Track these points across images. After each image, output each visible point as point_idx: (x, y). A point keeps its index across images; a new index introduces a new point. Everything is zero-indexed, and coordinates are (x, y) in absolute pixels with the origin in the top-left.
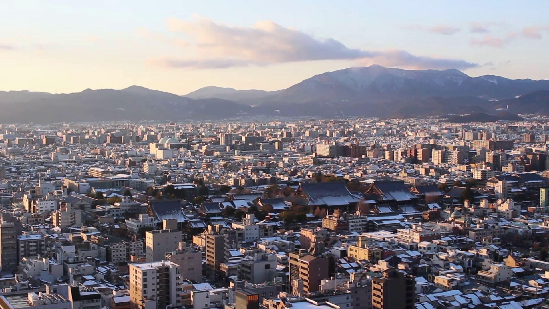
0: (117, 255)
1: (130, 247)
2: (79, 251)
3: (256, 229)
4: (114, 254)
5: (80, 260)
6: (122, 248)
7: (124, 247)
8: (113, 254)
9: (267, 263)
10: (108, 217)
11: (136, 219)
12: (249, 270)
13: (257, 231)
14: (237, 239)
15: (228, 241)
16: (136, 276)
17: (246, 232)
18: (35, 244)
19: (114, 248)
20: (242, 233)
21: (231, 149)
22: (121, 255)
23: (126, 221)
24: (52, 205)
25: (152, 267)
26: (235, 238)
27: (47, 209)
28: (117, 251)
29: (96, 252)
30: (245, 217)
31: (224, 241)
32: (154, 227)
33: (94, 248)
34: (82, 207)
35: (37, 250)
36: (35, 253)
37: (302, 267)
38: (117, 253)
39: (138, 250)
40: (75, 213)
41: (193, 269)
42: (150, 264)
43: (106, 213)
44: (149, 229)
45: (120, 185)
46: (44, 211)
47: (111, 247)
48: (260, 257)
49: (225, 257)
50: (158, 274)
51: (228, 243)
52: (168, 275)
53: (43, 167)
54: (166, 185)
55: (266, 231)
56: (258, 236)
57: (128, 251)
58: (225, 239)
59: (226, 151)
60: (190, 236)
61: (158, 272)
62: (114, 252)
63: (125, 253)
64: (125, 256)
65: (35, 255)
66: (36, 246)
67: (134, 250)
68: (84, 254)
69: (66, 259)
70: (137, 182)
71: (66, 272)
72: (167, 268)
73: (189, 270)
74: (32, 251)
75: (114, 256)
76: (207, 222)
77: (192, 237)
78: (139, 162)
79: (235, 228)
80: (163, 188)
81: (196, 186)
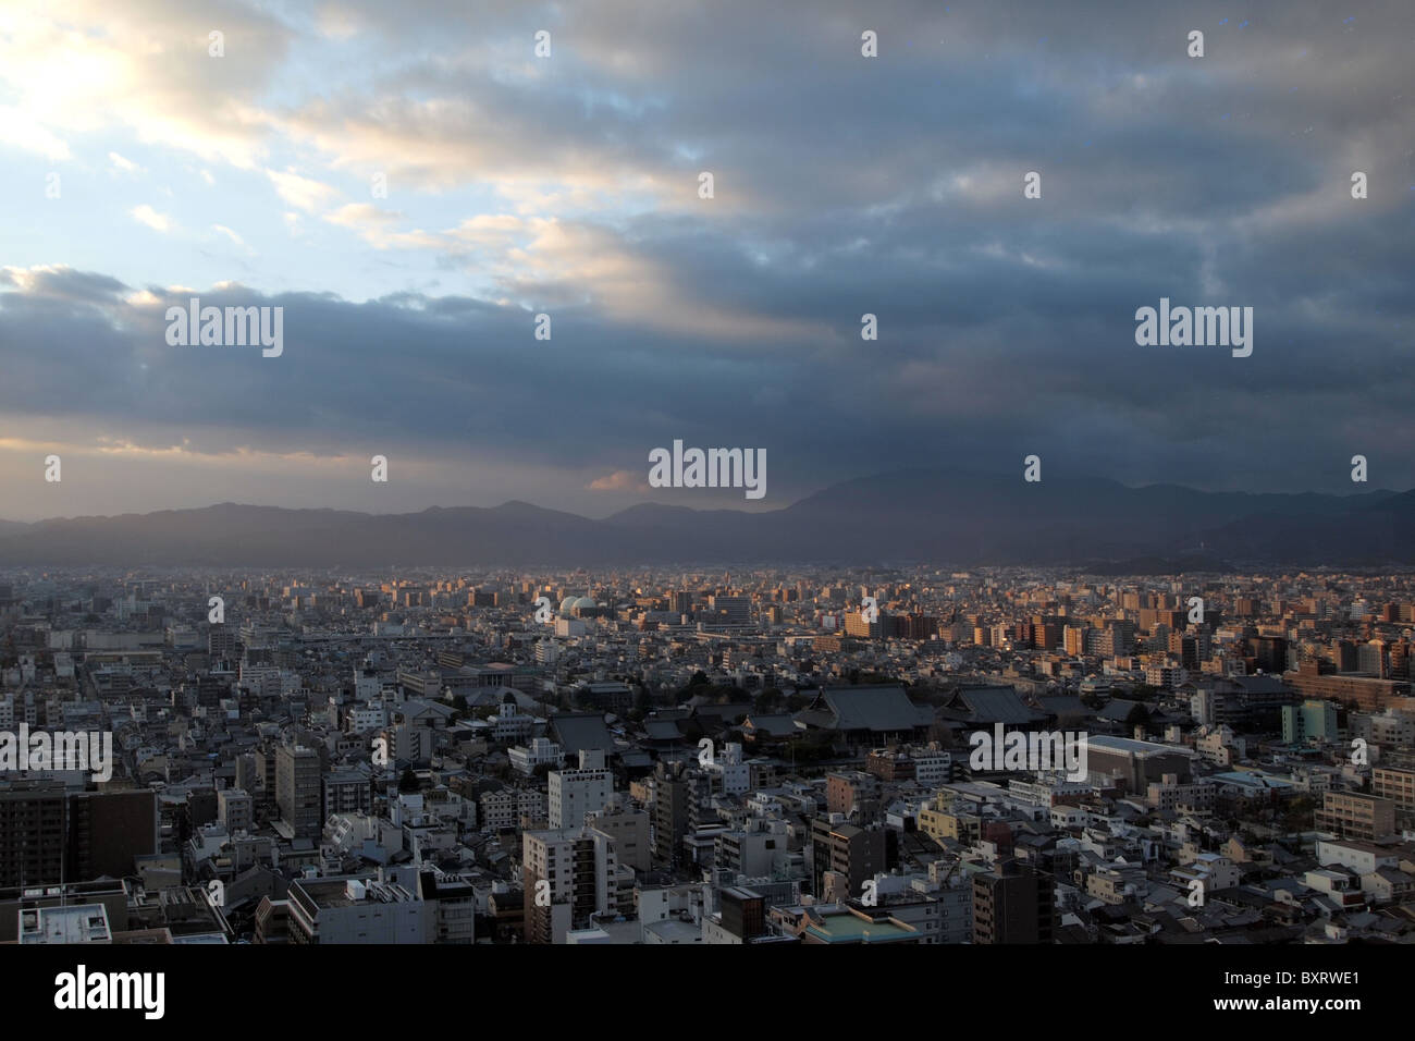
0: (496, 815)
1: (519, 800)
2: (429, 804)
3: (744, 771)
4: (491, 812)
5: (431, 821)
6: (505, 800)
7: (508, 798)
8: (489, 812)
9: (770, 838)
10: (477, 743)
11: (528, 748)
12: (736, 851)
13: (747, 776)
14: (711, 790)
15: (696, 793)
16: (535, 855)
17: (727, 777)
18: (352, 789)
19: (490, 799)
20: (720, 780)
21: (690, 620)
22: (503, 814)
23: (510, 750)
24: (379, 718)
25: (563, 838)
26: (708, 786)
29: (459, 807)
30: (724, 748)
31: (689, 793)
32: (560, 762)
33: (454, 799)
34: (430, 723)
35: (356, 800)
36: (352, 805)
38: (497, 811)
39: (533, 806)
40: (419, 733)
43: (474, 736)
44: (554, 768)
45: (495, 683)
46: (365, 729)
48: (756, 827)
49: (691, 824)
50: (575, 853)
51: (695, 797)
54: (576, 685)
56: (748, 785)
57: (515, 807)
58: (689, 789)
59: (680, 623)
60: (624, 782)
61: (575, 848)
62: (490, 807)
63: (510, 810)
64: (511, 816)
65: (351, 810)
66: (355, 792)
67: (527, 805)
68: (438, 810)
69: (406, 819)
71: (406, 843)
72: (591, 843)
73: (629, 845)
74: (346, 801)
75: (490, 815)
76: (654, 756)
77: (628, 783)
78: (526, 641)
79: (707, 770)
80: (572, 690)
81: (631, 688)
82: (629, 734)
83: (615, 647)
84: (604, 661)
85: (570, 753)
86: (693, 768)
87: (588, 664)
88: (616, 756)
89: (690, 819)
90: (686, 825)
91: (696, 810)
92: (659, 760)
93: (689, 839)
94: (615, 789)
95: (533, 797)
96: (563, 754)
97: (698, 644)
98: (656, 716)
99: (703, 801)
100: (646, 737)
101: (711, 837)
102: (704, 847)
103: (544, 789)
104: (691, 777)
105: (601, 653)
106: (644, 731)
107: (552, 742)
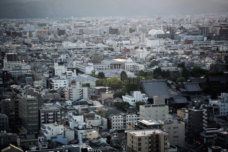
0: (116, 124)
1: (127, 118)
2: (86, 120)
5: (87, 127)
6: (120, 118)
7: (122, 117)
8: (113, 123)
10: (109, 93)
11: (131, 95)
14: (213, 114)
15: (206, 115)
16: (133, 141)
17: (221, 108)
18: (52, 113)
19: (114, 118)
20: (218, 109)
21: (207, 39)
22: (119, 124)
23: (123, 97)
24: (65, 83)
25: (145, 134)
26: (212, 112)
27: (60, 86)
28: (116, 121)
29: (100, 121)
30: (220, 95)
31: (203, 115)
32: (146, 102)
33: (98, 118)
34: (88, 85)
35: (54, 118)
36: (52, 120)
38: (116, 123)
39: (133, 120)
40: (83, 90)
41: (177, 137)
42: (143, 132)
43: (107, 90)
44: (142, 104)
45: (117, 68)
46: (59, 88)
47: (111, 118)
49: (204, 128)
51: (206, 116)
52: (158, 141)
53: (56, 54)
54: (154, 68)
57: (125, 121)
58: (204, 113)
59: (203, 41)
60: (174, 110)
61: (150, 138)
62: (114, 121)
63: (122, 122)
64: (123, 125)
65: (52, 122)
66: (54, 115)
67: (130, 120)
68: (90, 122)
69: (76, 126)
70: (129, 66)
71: (76, 136)
72: (158, 136)
73: (174, 137)
74: (50, 119)
75: (114, 124)
76: (189, 99)
77: (176, 110)
78: (132, 49)
79: (212, 104)
80: (152, 71)
81: (179, 69)
82: (177, 89)
83: (173, 51)
84: (167, 58)
85: (150, 98)
86: (206, 104)
87: (160, 59)
88: (171, 99)
89: (203, 126)
90: (202, 128)
91: (206, 122)
92: (190, 100)
93: (202, 134)
94: (170, 113)
95: (133, 117)
96: (147, 98)
97: (211, 50)
98: (190, 81)
99: (210, 118)
100: (185, 90)
101: (212, 133)
102: (209, 138)
103: (138, 113)
104: (204, 107)
105: (166, 54)
106: (184, 88)
107: (142, 92)
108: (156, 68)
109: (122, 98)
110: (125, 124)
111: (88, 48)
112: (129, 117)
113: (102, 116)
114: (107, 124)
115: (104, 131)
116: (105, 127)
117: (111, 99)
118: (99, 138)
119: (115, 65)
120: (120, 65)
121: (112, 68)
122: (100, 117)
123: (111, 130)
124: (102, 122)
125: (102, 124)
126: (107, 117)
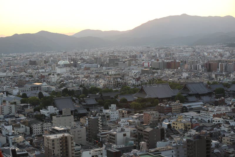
0: (36, 131)
1: (44, 126)
2: (14, 128)
3: (117, 113)
4: (34, 130)
5: (15, 134)
7: (40, 125)
9: (124, 133)
10: (30, 109)
11: (46, 109)
12: (114, 137)
13: (118, 114)
14: (106, 119)
15: (101, 120)
16: (48, 142)
17: (111, 115)
19: (34, 126)
20: (109, 116)
21: (101, 66)
22: (38, 130)
23: (41, 110)
25: (57, 137)
28: (36, 128)
29: (24, 129)
30: (110, 106)
31: (99, 121)
32: (57, 113)
33: (23, 127)
34: (15, 103)
37: (145, 135)
38: (36, 130)
39: (48, 127)
40: (11, 107)
41: (81, 138)
42: (56, 135)
43: (29, 106)
44: (55, 115)
45: (36, 89)
47: (32, 126)
48: (120, 130)
49: (99, 130)
50: (61, 141)
51: (101, 122)
52: (66, 142)
54: (63, 89)
55: (123, 114)
56: (118, 117)
57: (42, 128)
58: (99, 119)
59: (97, 67)
60: (78, 118)
61: (60, 139)
62: (34, 129)
63: (41, 129)
64: (41, 131)
67: (46, 127)
68: (17, 130)
69: (7, 133)
70: (46, 87)
71: (7, 141)
72: (66, 137)
73: (79, 138)
75: (34, 131)
76: (88, 110)
77: (79, 119)
78: (46, 76)
79: (105, 113)
80: (61, 91)
81: (81, 89)
82: (80, 103)
83: (76, 76)
84: (72, 81)
85: (60, 110)
86: (101, 113)
87: (67, 82)
88: (76, 111)
89: (99, 129)
90: (98, 130)
91: (101, 126)
92: (89, 111)
93: (99, 135)
94: (75, 121)
95: (48, 125)
96: (58, 111)
97: (103, 74)
98: (89, 97)
99: (104, 123)
100: (85, 104)
101: (106, 134)
102: (104, 137)
103: (52, 122)
104: (99, 115)
105: (71, 78)
106: (85, 102)
107: (54, 107)
108: (64, 89)
109: (40, 112)
110: (42, 130)
111: (14, 76)
112: (45, 125)
113: (26, 125)
114: (29, 131)
115: (28, 136)
116: (28, 133)
117: (32, 112)
118: (24, 141)
119: (34, 87)
120: (38, 87)
121: (32, 90)
122: (24, 126)
123: (33, 135)
124: (26, 129)
125: (26, 131)
126: (29, 126)
